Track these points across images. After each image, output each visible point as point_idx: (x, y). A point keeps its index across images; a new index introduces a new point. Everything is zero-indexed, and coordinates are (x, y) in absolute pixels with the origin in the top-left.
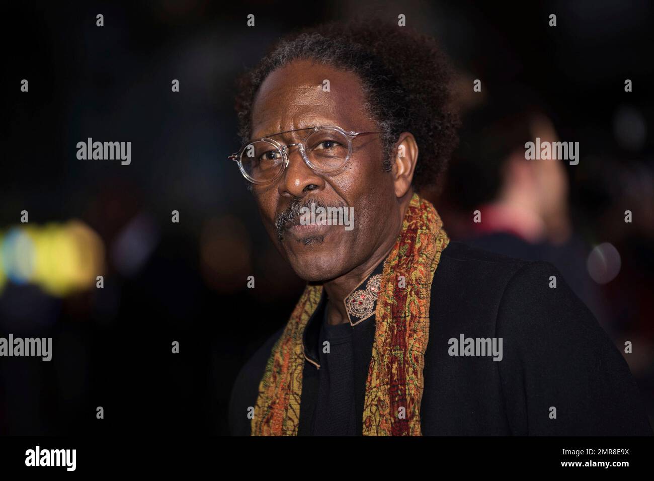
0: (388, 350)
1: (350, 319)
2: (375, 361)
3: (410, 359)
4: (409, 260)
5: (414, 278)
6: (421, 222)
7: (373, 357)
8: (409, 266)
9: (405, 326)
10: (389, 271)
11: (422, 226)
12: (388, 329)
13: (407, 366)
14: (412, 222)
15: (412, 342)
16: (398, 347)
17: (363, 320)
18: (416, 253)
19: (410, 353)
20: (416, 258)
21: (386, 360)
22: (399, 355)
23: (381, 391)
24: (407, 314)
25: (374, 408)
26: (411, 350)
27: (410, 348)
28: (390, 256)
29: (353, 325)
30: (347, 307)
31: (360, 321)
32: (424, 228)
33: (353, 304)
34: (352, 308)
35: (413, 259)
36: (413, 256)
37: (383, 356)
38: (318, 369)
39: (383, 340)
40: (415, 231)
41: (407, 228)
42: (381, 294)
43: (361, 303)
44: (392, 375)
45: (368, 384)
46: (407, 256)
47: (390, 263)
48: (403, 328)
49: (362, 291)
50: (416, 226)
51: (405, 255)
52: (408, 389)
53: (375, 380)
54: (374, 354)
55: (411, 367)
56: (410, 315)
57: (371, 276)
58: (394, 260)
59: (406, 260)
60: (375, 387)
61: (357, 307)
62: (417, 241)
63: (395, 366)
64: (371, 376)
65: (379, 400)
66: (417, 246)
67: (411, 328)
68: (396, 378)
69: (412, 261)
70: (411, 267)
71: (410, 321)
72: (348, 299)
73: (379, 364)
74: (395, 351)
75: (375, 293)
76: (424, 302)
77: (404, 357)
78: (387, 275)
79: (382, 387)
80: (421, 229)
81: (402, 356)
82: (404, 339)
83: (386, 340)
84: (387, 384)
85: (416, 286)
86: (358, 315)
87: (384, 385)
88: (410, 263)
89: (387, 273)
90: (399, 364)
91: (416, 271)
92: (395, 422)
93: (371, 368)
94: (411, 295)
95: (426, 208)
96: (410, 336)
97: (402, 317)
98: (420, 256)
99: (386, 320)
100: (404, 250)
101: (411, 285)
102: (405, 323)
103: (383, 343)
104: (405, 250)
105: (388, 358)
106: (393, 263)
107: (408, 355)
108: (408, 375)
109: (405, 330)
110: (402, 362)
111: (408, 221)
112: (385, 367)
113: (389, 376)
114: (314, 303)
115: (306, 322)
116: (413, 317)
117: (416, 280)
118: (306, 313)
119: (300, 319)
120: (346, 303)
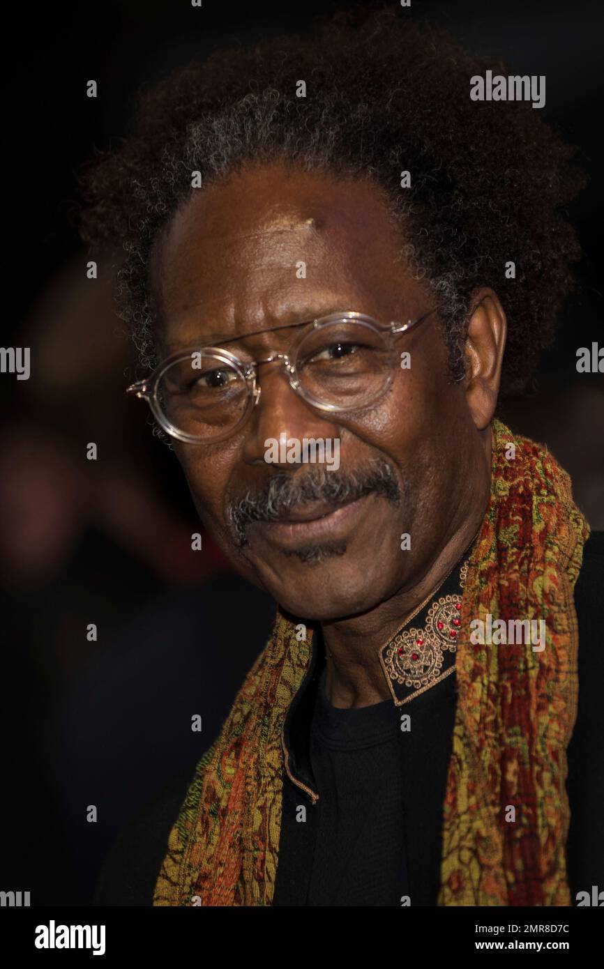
0: (490, 737)
1: (392, 690)
2: (460, 762)
3: (542, 754)
4: (522, 555)
5: (538, 592)
6: (536, 481)
7: (455, 754)
8: (525, 567)
9: (527, 688)
10: (477, 582)
11: (539, 488)
12: (485, 697)
13: (536, 768)
14: (516, 482)
15: (544, 719)
16: (517, 729)
17: (421, 691)
18: (536, 542)
19: (543, 743)
20: (539, 551)
21: (487, 757)
22: (520, 745)
23: (481, 818)
24: (530, 664)
25: (466, 855)
26: (544, 736)
27: (541, 732)
28: (474, 552)
29: (400, 703)
30: (386, 664)
31: (415, 695)
32: (544, 492)
33: (399, 660)
34: (396, 667)
35: (532, 555)
36: (532, 548)
37: (479, 750)
38: (314, 803)
39: (478, 717)
40: (526, 498)
41: (507, 493)
42: (463, 630)
43: (416, 657)
45: (447, 808)
46: (518, 548)
47: (477, 565)
48: (523, 692)
49: (417, 631)
50: (526, 488)
51: (514, 545)
52: (543, 816)
53: (465, 799)
54: (458, 747)
55: (547, 770)
56: (537, 665)
57: (435, 599)
58: (484, 559)
59: (518, 554)
60: (465, 813)
61: (408, 664)
62: (535, 517)
63: (513, 767)
64: (455, 790)
65: (478, 838)
66: (538, 528)
67: (542, 691)
68: (514, 791)
69: (529, 558)
70: (529, 571)
71: (539, 678)
72: (388, 647)
73: (473, 765)
74: (510, 736)
75: (444, 634)
76: (564, 639)
77: (530, 751)
78: (473, 590)
79: (484, 811)
80: (539, 494)
81: (526, 747)
82: (528, 714)
83: (483, 718)
84: (493, 804)
85: (546, 607)
86: (409, 682)
87: (486, 805)
88: (526, 562)
89: (473, 586)
90: (521, 764)
91: (541, 578)
92: (517, 881)
93: (453, 776)
95: (535, 452)
96: (540, 708)
97: (519, 670)
98: (547, 547)
99: (479, 679)
100: (509, 535)
101: (535, 605)
102: (528, 683)
103: (479, 724)
104: (512, 535)
105: (492, 753)
106: (484, 566)
107: (539, 747)
108: (542, 786)
109: (529, 696)
110: (527, 759)
111: (506, 478)
112: (486, 771)
113: (498, 789)
114: (298, 665)
115: (287, 703)
116: (544, 670)
117: (545, 594)
118: (286, 683)
119: (273, 697)
120: (384, 658)
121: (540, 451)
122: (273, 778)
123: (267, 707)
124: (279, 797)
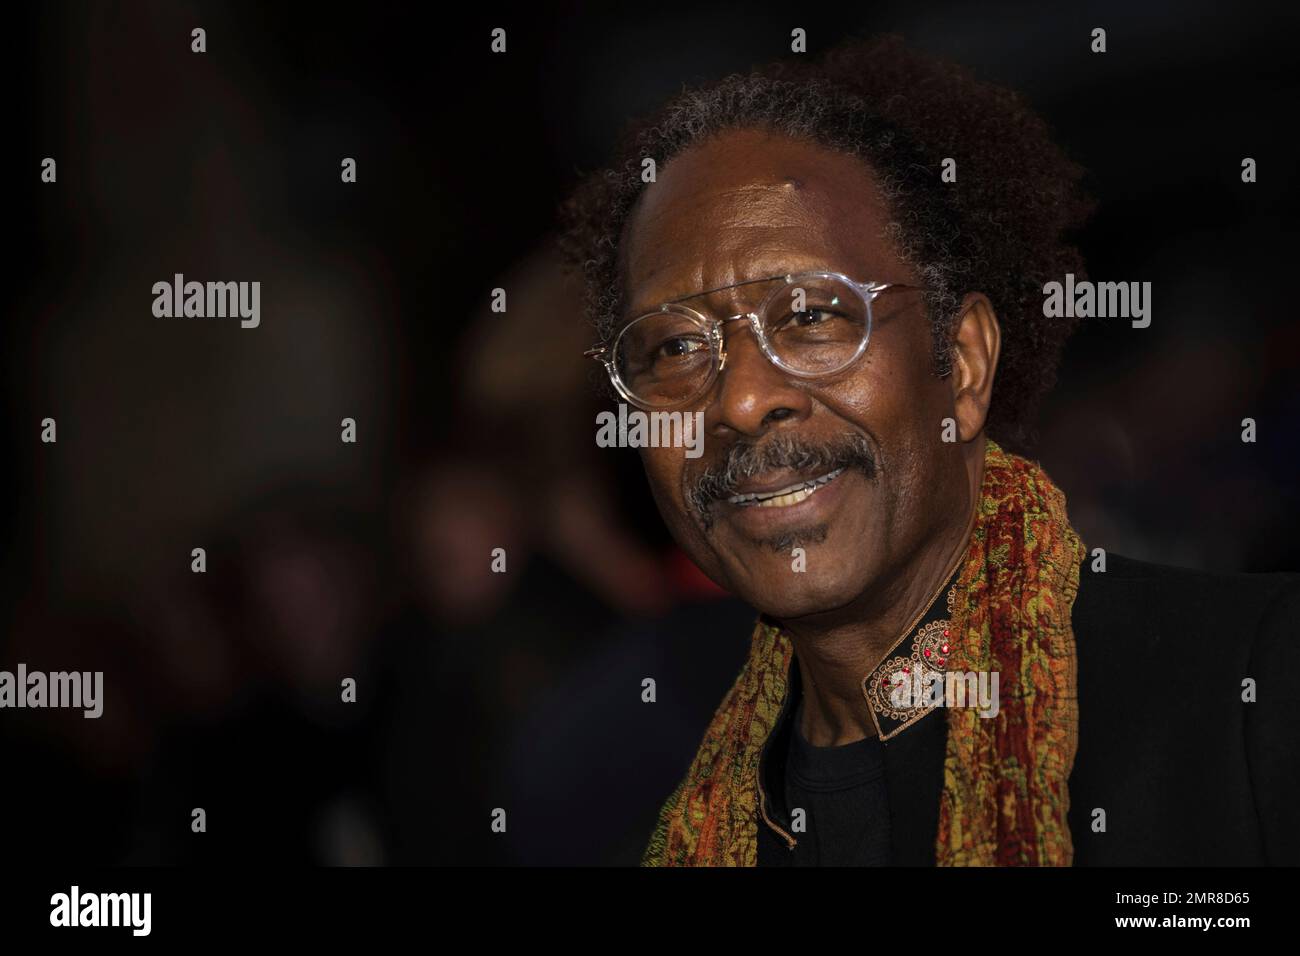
0: (986, 769)
1: (877, 724)
2: (952, 797)
3: (1041, 786)
4: (1014, 576)
5: (1033, 613)
6: (1028, 498)
7: (947, 789)
8: (1017, 588)
9: (1023, 716)
10: (967, 605)
11: (1030, 505)
12: (978, 727)
13: (1035, 802)
14: (1005, 500)
15: (1043, 749)
16: (1014, 759)
17: (908, 724)
18: (1029, 561)
19: (1041, 774)
20: (1032, 572)
21: (982, 790)
22: (1017, 777)
23: (978, 855)
24: (1026, 691)
26: (1043, 767)
27: (1039, 762)
28: (962, 574)
29: (885, 738)
30: (870, 696)
31: (901, 728)
32: (1037, 509)
33: (884, 691)
34: (881, 699)
35: (1024, 575)
36: (1025, 568)
37: (974, 783)
38: (791, 848)
39: (971, 748)
40: (1017, 515)
41: (996, 512)
42: (953, 656)
44: (1002, 820)
45: (940, 847)
46: (1009, 568)
47: (966, 588)
48: (1019, 720)
49: (902, 660)
50: (1017, 506)
51: (1005, 566)
52: (1044, 852)
53: (960, 837)
54: (950, 780)
55: (1047, 803)
56: (1034, 691)
57: (922, 624)
58: (974, 581)
59: (1009, 575)
60: (959, 851)
62: (1027, 535)
63: (1010, 800)
64: (948, 827)
66: (1030, 546)
67: (1039, 719)
68: (1013, 827)
69: (1022, 578)
70: (1022, 592)
71: (1035, 705)
72: (871, 678)
73: (969, 799)
74: (1006, 767)
75: (931, 663)
76: (1061, 664)
77: (1028, 783)
78: (963, 614)
79: (980, 848)
80: (1031, 511)
81: (1024, 779)
82: (1025, 744)
83: (977, 748)
84: (991, 841)
85: (1041, 629)
86: (895, 715)
87: (983, 842)
88: (1018, 582)
89: (962, 610)
90: (1018, 796)
91: (1035, 599)
93: (946, 811)
94: (1030, 648)
95: (1027, 469)
96: (1038, 737)
97: (1014, 697)
98: (1040, 566)
100: (1000, 554)
101: (1029, 628)
102: (1024, 712)
103: (972, 756)
104: (1002, 555)
105: (986, 786)
106: (973, 588)
107: (1038, 779)
108: (1042, 821)
109: (1025, 724)
110: (1025, 792)
111: (995, 496)
112: (982, 806)
113: (994, 825)
114: (773, 702)
115: (761, 742)
116: (1041, 697)
117: (1039, 617)
118: (760, 720)
119: (746, 735)
120: (868, 689)
121: (1032, 467)
122: (747, 822)
123: (740, 747)
124: (754, 843)
